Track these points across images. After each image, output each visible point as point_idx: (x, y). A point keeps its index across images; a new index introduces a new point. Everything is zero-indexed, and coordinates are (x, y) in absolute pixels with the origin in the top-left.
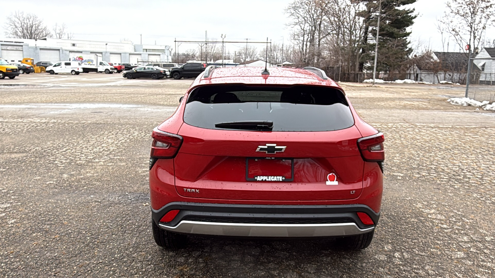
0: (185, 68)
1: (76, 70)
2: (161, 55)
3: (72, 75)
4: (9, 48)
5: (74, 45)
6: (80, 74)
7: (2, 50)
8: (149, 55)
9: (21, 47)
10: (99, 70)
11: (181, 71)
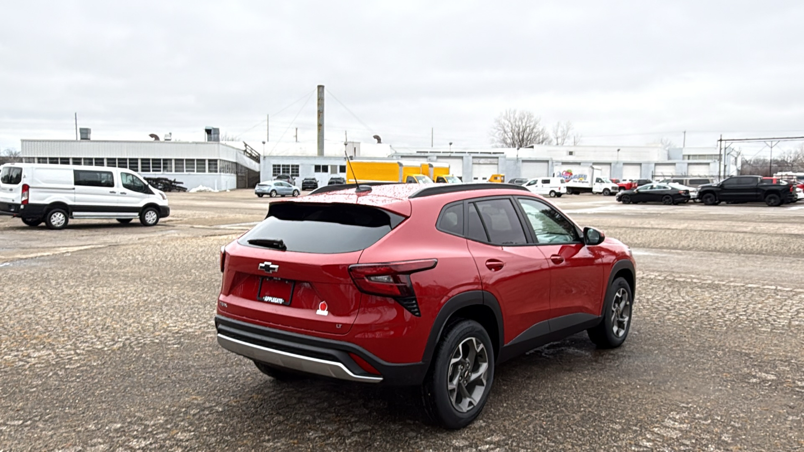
0: (726, 187)
1: (557, 190)
2: (711, 165)
3: (551, 197)
4: (482, 161)
5: (571, 153)
6: (562, 196)
7: (473, 164)
8: (689, 164)
9: (496, 160)
10: (594, 190)
11: (718, 191)
